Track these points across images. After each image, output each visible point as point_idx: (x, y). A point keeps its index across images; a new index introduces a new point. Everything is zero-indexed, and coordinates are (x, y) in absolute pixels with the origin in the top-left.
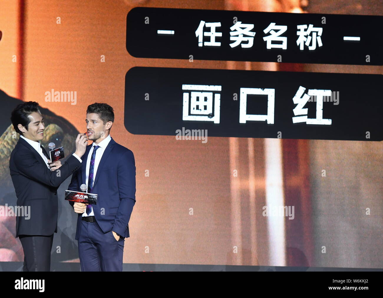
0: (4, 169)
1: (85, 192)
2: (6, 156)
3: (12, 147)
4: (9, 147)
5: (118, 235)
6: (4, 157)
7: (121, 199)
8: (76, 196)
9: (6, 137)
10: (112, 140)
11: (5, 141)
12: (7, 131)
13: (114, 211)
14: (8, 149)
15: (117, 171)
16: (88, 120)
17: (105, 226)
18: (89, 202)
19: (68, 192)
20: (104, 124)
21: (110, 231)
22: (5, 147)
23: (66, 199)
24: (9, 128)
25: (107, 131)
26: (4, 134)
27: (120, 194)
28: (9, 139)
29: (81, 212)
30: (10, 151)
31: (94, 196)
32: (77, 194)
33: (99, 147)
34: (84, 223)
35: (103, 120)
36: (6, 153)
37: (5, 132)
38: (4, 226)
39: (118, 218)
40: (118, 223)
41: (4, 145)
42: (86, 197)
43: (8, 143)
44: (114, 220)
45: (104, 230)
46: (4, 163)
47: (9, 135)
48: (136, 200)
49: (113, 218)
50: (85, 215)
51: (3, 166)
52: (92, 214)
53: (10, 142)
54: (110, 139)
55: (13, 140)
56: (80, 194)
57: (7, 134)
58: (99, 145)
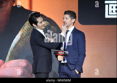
0: (24, 42)
1: (63, 51)
2: (25, 36)
3: (27, 32)
4: (26, 32)
5: (78, 71)
6: (24, 37)
7: (79, 55)
8: (59, 52)
9: (24, 28)
10: (75, 28)
11: (24, 30)
12: (25, 25)
13: (76, 60)
14: (25, 33)
15: (77, 42)
16: (64, 17)
17: (72, 67)
18: (65, 55)
19: (55, 51)
20: (72, 20)
21: (74, 69)
22: (24, 32)
23: (54, 54)
24: (26, 24)
25: (73, 23)
26: (23, 27)
27: (79, 52)
28: (26, 29)
29: (61, 60)
30: (26, 34)
31: (67, 52)
32: (59, 51)
33: (69, 31)
34: (62, 66)
35: (71, 18)
36: (24, 35)
37: (24, 26)
38: (24, 68)
39: (78, 63)
40: (78, 65)
41: (23, 31)
42: (63, 53)
43: (25, 31)
44: (76, 64)
45: (71, 69)
46: (24, 40)
47: (26, 27)
48: (86, 55)
49: (75, 63)
50: (63, 62)
51: (24, 41)
52: (66, 62)
53: (26, 30)
54: (74, 27)
55: (28, 29)
56: (61, 52)
57: (25, 26)
58: (69, 30)
